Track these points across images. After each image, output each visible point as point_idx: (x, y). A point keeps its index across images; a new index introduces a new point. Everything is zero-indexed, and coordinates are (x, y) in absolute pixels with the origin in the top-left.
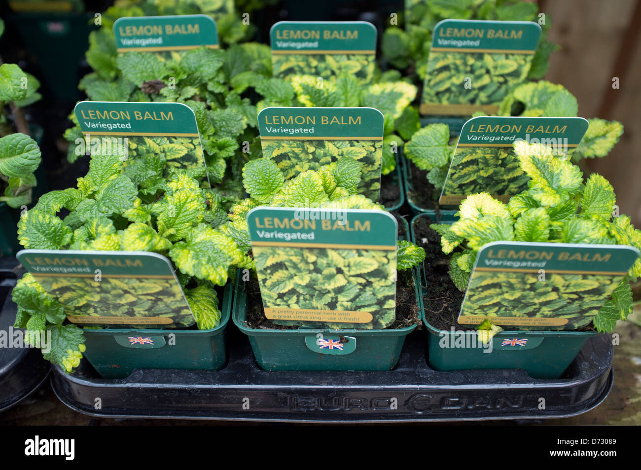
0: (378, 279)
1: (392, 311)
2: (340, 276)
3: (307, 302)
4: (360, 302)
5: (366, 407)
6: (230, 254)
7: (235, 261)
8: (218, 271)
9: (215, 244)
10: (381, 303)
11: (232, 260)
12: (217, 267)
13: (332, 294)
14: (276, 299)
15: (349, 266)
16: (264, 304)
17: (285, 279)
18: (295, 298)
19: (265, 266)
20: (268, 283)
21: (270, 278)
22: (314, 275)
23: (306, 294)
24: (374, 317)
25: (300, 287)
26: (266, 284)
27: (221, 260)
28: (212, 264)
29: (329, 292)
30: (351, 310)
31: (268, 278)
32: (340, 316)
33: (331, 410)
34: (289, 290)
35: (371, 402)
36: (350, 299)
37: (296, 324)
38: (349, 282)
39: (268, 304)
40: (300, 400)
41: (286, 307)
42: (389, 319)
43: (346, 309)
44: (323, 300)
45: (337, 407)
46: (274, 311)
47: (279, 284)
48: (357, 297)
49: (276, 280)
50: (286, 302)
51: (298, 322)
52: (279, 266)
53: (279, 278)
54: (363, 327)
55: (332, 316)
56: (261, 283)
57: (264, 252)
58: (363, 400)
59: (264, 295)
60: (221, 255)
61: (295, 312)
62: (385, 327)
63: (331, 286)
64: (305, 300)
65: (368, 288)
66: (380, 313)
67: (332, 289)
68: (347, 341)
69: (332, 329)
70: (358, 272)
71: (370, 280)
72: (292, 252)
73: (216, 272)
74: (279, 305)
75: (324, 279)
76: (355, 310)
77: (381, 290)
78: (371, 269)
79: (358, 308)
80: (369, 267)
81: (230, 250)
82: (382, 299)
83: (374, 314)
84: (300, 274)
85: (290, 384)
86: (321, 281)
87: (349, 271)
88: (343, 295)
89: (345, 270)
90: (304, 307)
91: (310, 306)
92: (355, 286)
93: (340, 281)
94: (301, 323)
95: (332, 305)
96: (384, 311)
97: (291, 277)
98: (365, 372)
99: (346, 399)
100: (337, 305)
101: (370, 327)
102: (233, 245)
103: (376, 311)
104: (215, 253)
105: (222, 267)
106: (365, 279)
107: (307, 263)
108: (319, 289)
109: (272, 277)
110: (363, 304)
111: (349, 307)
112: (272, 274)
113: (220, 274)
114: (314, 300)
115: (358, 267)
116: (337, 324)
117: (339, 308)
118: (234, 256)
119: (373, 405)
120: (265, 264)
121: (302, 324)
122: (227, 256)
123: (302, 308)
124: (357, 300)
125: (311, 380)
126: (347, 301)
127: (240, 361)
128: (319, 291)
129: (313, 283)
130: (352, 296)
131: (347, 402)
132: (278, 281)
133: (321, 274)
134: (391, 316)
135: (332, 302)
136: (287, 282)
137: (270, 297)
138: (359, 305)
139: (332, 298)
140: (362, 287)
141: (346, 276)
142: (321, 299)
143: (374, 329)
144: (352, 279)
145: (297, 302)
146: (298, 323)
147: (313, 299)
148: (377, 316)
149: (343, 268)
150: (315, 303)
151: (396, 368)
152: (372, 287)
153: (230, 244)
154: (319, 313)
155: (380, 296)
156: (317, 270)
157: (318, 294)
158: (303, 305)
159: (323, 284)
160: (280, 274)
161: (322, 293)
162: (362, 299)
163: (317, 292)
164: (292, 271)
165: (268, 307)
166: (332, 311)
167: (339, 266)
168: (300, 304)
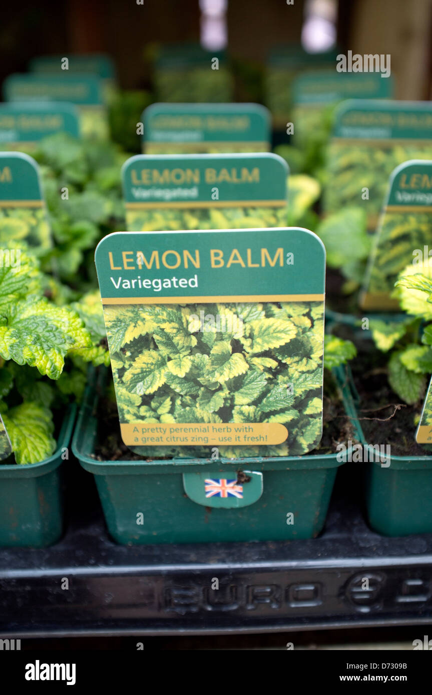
0: (296, 359)
1: (317, 420)
2: (237, 356)
3: (188, 408)
4: (269, 404)
5: (278, 601)
6: (70, 334)
7: (77, 344)
8: (50, 355)
9: (50, 320)
10: (300, 404)
11: (74, 342)
12: (49, 350)
13: (225, 393)
14: (139, 407)
15: (251, 336)
16: (120, 417)
17: (152, 367)
18: (168, 402)
19: (122, 346)
20: (128, 376)
21: (131, 365)
22: (198, 357)
23: (186, 395)
24: (290, 433)
25: (177, 381)
26: (124, 379)
27: (57, 342)
28: (41, 345)
29: (221, 388)
30: (255, 421)
31: (127, 366)
32: (238, 434)
33: (225, 609)
34: (159, 388)
35: (287, 592)
36: (253, 399)
37: (170, 453)
38: (252, 368)
39: (127, 417)
40: (175, 592)
41: (154, 420)
42: (312, 435)
43: (248, 419)
44: (212, 403)
45: (234, 603)
46: (136, 429)
47: (143, 378)
48: (264, 395)
49: (139, 371)
50: (155, 410)
51: (173, 449)
52: (144, 342)
53: (144, 366)
54: (274, 454)
55: (226, 434)
56: (116, 376)
57: (121, 318)
58: (274, 588)
59: (120, 400)
60: (56, 333)
61: (168, 431)
62: (307, 451)
63: (223, 377)
64: (184, 405)
65: (281, 378)
66: (299, 425)
67: (226, 382)
68: (249, 479)
69: (226, 457)
70: (266, 347)
71: (284, 361)
72: (164, 316)
73: (47, 356)
74: (143, 418)
75: (213, 364)
76: (261, 421)
77: (301, 380)
78: (285, 339)
79: (266, 416)
80: (282, 335)
81: (71, 328)
82: (303, 397)
83: (289, 426)
84: (177, 356)
85: (160, 561)
86: (208, 367)
87: (252, 346)
88: (242, 393)
89: (246, 343)
90: (183, 419)
91: (191, 416)
92: (261, 374)
93: (238, 366)
94: (178, 449)
95: (225, 414)
96: (305, 420)
97: (162, 363)
98: (277, 541)
99: (248, 587)
100: (233, 412)
101: (284, 453)
102: (76, 323)
103: (293, 420)
104: (48, 331)
105: (56, 351)
106: (276, 360)
107: (188, 334)
108: (206, 383)
109: (134, 364)
110: (273, 409)
111: (252, 415)
112: (133, 358)
113: (51, 361)
114: (197, 405)
115: (266, 338)
116: (233, 448)
117: (237, 419)
118: (78, 338)
119: (291, 597)
120: (122, 340)
121: (179, 453)
122: (66, 337)
123: (179, 422)
124: (264, 401)
125: (193, 556)
126: (249, 405)
127: (83, 532)
128: (206, 387)
129: (196, 372)
130: (256, 395)
131: (250, 593)
132: (142, 372)
133: (208, 354)
134: (316, 429)
135: (225, 407)
136: (156, 372)
137: (130, 403)
138: (267, 410)
139: (226, 399)
140: (271, 376)
141: (247, 355)
142: (209, 401)
143: (290, 455)
144: (257, 361)
145: (172, 411)
146: (173, 451)
147: (196, 402)
148: (295, 430)
149: (243, 341)
150: (199, 411)
151: (322, 533)
152: (287, 374)
153: (72, 320)
154: (205, 430)
155: (299, 392)
156: (203, 348)
157: (203, 393)
158: (180, 416)
159: (211, 373)
160: (146, 358)
161: (212, 390)
162: (271, 399)
163: (202, 389)
164: (164, 351)
165: (127, 422)
166: (225, 425)
167: (236, 337)
168: (176, 413)
